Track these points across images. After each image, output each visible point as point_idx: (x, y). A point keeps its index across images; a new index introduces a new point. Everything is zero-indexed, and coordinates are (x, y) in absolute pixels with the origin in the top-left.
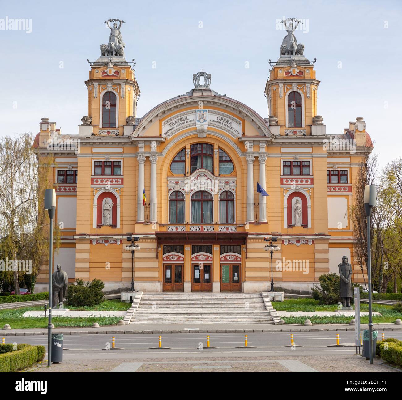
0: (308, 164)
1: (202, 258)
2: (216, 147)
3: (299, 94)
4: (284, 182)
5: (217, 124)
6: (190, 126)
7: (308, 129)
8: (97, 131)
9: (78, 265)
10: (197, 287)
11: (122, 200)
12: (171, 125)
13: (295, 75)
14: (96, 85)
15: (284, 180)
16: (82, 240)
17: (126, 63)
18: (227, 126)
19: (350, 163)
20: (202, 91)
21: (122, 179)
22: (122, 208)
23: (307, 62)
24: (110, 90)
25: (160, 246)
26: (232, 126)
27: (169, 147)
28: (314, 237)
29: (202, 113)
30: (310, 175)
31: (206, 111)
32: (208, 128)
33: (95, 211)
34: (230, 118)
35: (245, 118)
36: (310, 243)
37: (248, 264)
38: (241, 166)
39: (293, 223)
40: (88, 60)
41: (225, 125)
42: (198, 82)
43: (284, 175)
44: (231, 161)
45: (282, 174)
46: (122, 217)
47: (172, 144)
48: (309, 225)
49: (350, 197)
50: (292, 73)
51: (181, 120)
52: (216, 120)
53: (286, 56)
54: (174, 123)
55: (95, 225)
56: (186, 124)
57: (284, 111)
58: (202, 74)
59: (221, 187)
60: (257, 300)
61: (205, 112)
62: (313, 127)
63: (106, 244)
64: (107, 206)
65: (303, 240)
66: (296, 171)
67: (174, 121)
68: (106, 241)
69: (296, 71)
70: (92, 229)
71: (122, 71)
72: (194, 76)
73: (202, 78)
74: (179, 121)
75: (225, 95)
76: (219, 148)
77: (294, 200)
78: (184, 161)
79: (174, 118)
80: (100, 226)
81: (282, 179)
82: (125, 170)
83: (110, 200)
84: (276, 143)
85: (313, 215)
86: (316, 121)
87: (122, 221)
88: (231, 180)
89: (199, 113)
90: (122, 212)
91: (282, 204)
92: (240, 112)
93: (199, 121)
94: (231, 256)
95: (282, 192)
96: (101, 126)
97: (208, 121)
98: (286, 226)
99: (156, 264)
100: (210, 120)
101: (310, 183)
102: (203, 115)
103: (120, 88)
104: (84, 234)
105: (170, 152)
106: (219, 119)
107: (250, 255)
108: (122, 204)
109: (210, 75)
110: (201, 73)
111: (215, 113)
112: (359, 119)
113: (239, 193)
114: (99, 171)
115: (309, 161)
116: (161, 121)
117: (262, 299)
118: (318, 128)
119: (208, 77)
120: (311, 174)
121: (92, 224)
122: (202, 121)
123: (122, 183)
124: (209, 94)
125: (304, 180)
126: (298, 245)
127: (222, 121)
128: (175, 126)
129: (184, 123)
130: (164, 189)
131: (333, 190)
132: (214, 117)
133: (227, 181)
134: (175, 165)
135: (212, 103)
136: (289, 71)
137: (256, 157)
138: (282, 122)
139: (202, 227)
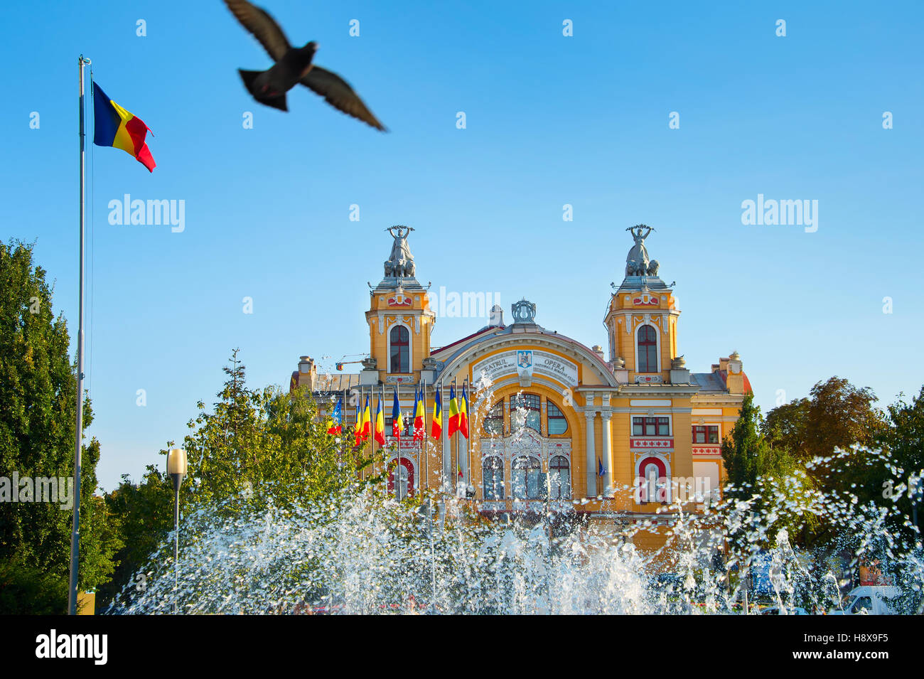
0: (666, 422)
2: (544, 399)
3: (653, 328)
4: (635, 445)
5: (545, 369)
6: (509, 372)
7: (665, 376)
8: (384, 378)
11: (420, 468)
12: (483, 371)
13: (648, 303)
14: (381, 316)
15: (635, 442)
17: (419, 287)
18: (558, 371)
19: (722, 416)
20: (524, 326)
23: (663, 286)
24: (400, 323)
26: (565, 372)
29: (525, 355)
30: (668, 435)
31: (530, 352)
32: (533, 374)
34: (562, 361)
35: (583, 362)
38: (578, 424)
40: (369, 283)
41: (555, 370)
42: (519, 314)
43: (634, 435)
44: (564, 417)
45: (632, 434)
50: (643, 301)
51: (497, 365)
52: (543, 364)
53: (635, 277)
54: (488, 367)
56: (504, 369)
57: (633, 351)
58: (524, 303)
59: (551, 451)
61: (529, 354)
62: (672, 372)
66: (650, 430)
67: (487, 365)
69: (649, 298)
71: (416, 299)
72: (513, 306)
73: (524, 309)
74: (495, 365)
75: (556, 332)
76: (548, 400)
77: (648, 467)
78: (503, 417)
79: (488, 361)
81: (632, 441)
83: (404, 469)
84: (624, 394)
86: (676, 364)
88: (565, 443)
89: (520, 354)
91: (633, 473)
92: (576, 354)
93: (521, 365)
95: (632, 457)
96: (389, 371)
100: (536, 365)
101: (669, 445)
102: (527, 357)
103: (414, 320)
106: (547, 362)
108: (421, 474)
109: (534, 305)
110: (522, 301)
111: (543, 355)
113: (575, 459)
114: (390, 429)
115: (668, 418)
116: (471, 365)
118: (679, 373)
119: (532, 308)
120: (671, 434)
122: (525, 365)
123: (420, 447)
124: (534, 330)
125: (662, 442)
127: (552, 365)
129: (501, 367)
131: (698, 453)
132: (541, 360)
133: (559, 443)
135: (539, 342)
136: (640, 298)
137: (598, 413)
138: (632, 368)
139: (527, 504)
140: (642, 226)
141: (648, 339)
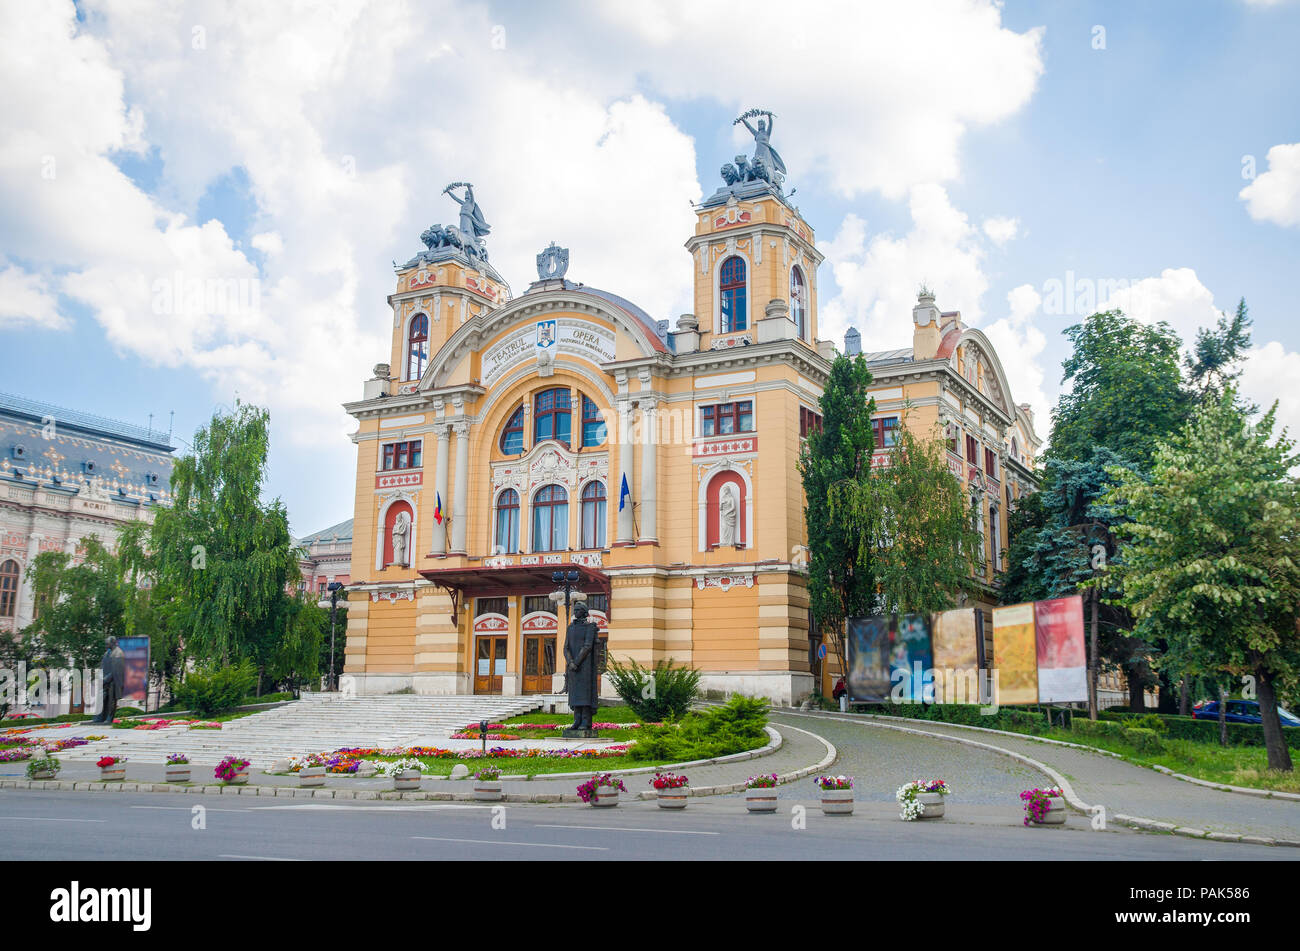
1: (541, 621)
2: (573, 392)
3: (743, 260)
5: (574, 345)
6: (527, 357)
7: (755, 334)
8: (395, 389)
9: (350, 641)
10: (531, 685)
11: (420, 513)
12: (497, 359)
13: (735, 220)
16: (358, 594)
18: (591, 347)
21: (422, 474)
24: (418, 310)
25: (467, 601)
26: (599, 346)
27: (491, 403)
28: (756, 569)
29: (546, 327)
31: (554, 322)
32: (556, 356)
34: (596, 329)
36: (750, 584)
39: (721, 540)
41: (587, 345)
42: (546, 268)
47: (496, 397)
48: (749, 544)
50: (728, 219)
51: (513, 348)
52: (573, 338)
54: (502, 353)
55: (378, 566)
56: (520, 353)
57: (710, 301)
58: (553, 251)
59: (584, 472)
61: (552, 325)
62: (759, 324)
63: (393, 601)
65: (737, 575)
67: (500, 351)
68: (393, 595)
70: (373, 572)
71: (440, 273)
72: (540, 256)
73: (553, 260)
74: (510, 349)
75: (581, 284)
76: (580, 394)
77: (723, 488)
78: (521, 430)
79: (502, 345)
80: (385, 567)
82: (427, 456)
86: (771, 311)
88: (602, 459)
89: (541, 328)
90: (418, 538)
91: (694, 499)
93: (540, 345)
95: (695, 473)
98: (702, 547)
99: (454, 637)
102: (549, 331)
103: (434, 303)
104: (360, 584)
106: (576, 334)
108: (419, 522)
109: (567, 251)
110: (550, 249)
111: (571, 324)
114: (390, 462)
116: (478, 354)
118: (771, 324)
119: (564, 256)
120: (754, 427)
121: (373, 564)
122: (546, 343)
123: (421, 482)
126: (725, 588)
127: (582, 337)
128: (502, 360)
129: (518, 351)
130: (486, 487)
132: (569, 333)
133: (593, 460)
135: (563, 304)
136: (724, 216)
137: (634, 405)
139: (541, 558)
141: (733, 277)
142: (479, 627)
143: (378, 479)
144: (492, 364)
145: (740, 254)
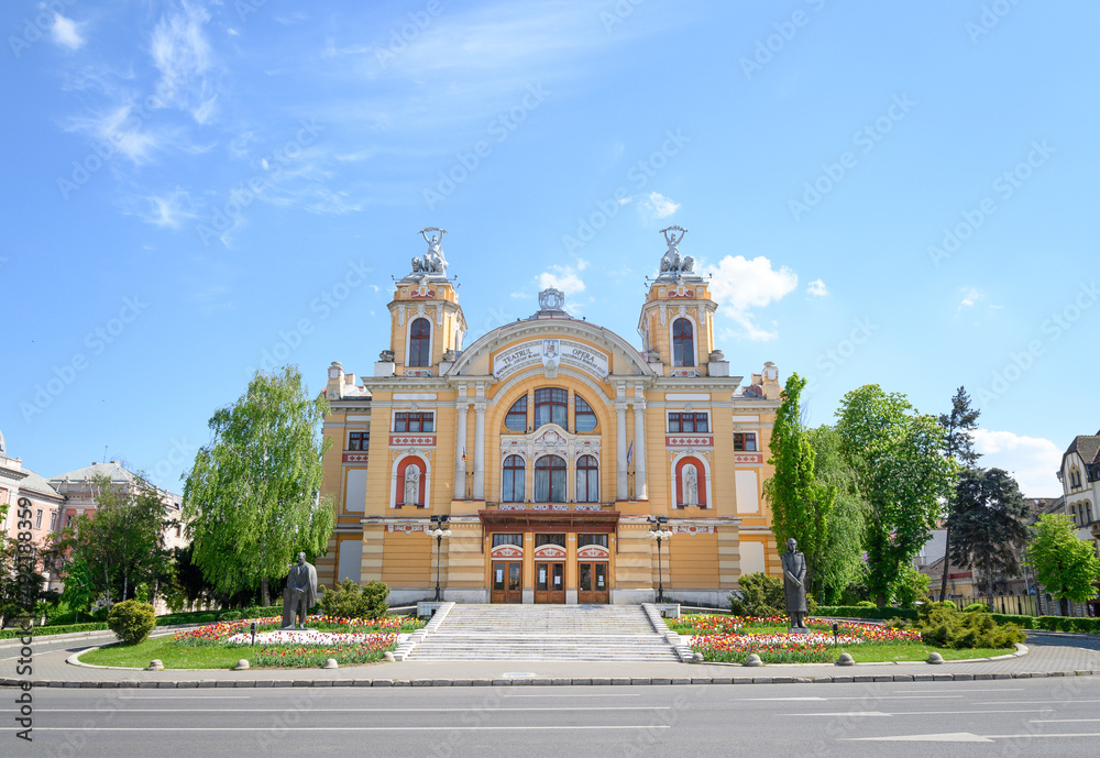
0: (705, 418)
1: (550, 551)
2: (571, 393)
3: (689, 322)
4: (671, 443)
5: (573, 359)
6: (534, 362)
7: (703, 369)
8: (400, 371)
9: (365, 563)
10: (542, 597)
11: (433, 467)
12: (507, 361)
13: (683, 295)
14: (402, 307)
15: (671, 440)
16: (373, 526)
17: (445, 281)
18: (587, 362)
19: (759, 423)
20: (551, 313)
21: (435, 438)
22: (433, 479)
23: (699, 280)
24: (421, 315)
25: (487, 535)
26: (595, 362)
27: (503, 391)
28: (718, 522)
29: (551, 344)
30: (707, 432)
31: (557, 341)
32: (560, 365)
33: (394, 483)
34: (591, 351)
35: (615, 351)
36: (711, 532)
37: (619, 562)
38: (609, 419)
39: (685, 502)
41: (584, 361)
42: (546, 303)
43: (670, 432)
44: (592, 413)
45: (668, 431)
46: (432, 492)
47: (508, 387)
48: (709, 505)
49: (761, 471)
50: (678, 293)
52: (571, 354)
54: (511, 358)
55: (393, 505)
56: (528, 359)
57: (668, 344)
58: (552, 292)
59: (579, 448)
60: (637, 615)
61: (556, 343)
62: (710, 365)
63: (408, 532)
64: (412, 477)
65: (701, 526)
66: (687, 426)
67: (511, 356)
68: (409, 527)
69: (684, 291)
70: (388, 509)
71: (440, 290)
72: (540, 294)
73: (551, 297)
74: (519, 355)
75: (584, 319)
76: (576, 394)
77: (686, 468)
78: (525, 413)
79: (511, 352)
80: (399, 506)
81: (667, 439)
82: (440, 425)
83: (416, 468)
84: (658, 385)
85: (713, 490)
86: (715, 357)
87: (432, 498)
88: (594, 439)
89: (546, 344)
90: (432, 485)
91: (668, 474)
92: (606, 342)
93: (546, 355)
94: (593, 552)
95: (667, 456)
96: (407, 364)
97: (560, 354)
98: (674, 506)
99: (480, 561)
101: (708, 443)
102: (553, 347)
103: (437, 313)
104: (377, 518)
105: (504, 399)
106: (575, 352)
107: (623, 548)
108: (433, 473)
109: (562, 293)
110: (550, 290)
111: (571, 344)
112: (768, 365)
113: (605, 458)
114: (402, 425)
115: (707, 414)
116: (491, 355)
117: (646, 614)
118: (718, 365)
119: (560, 296)
120: (710, 430)
121: (388, 503)
122: (551, 355)
123: (434, 444)
124: (561, 318)
125: (700, 440)
126: (694, 533)
127: (580, 355)
128: (512, 362)
129: (526, 358)
130: (496, 452)
132: (569, 350)
133: (587, 441)
134: (512, 419)
135: (566, 330)
136: (674, 291)
137: (630, 406)
138: (666, 360)
139: (551, 507)
140: (676, 228)
141: (683, 332)
142: (495, 554)
143: (391, 438)
144: (504, 364)
145: (689, 317)
